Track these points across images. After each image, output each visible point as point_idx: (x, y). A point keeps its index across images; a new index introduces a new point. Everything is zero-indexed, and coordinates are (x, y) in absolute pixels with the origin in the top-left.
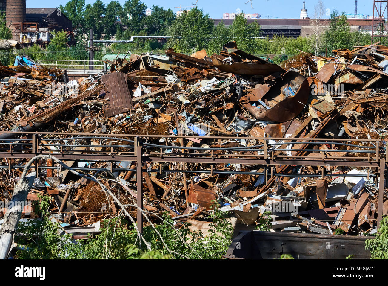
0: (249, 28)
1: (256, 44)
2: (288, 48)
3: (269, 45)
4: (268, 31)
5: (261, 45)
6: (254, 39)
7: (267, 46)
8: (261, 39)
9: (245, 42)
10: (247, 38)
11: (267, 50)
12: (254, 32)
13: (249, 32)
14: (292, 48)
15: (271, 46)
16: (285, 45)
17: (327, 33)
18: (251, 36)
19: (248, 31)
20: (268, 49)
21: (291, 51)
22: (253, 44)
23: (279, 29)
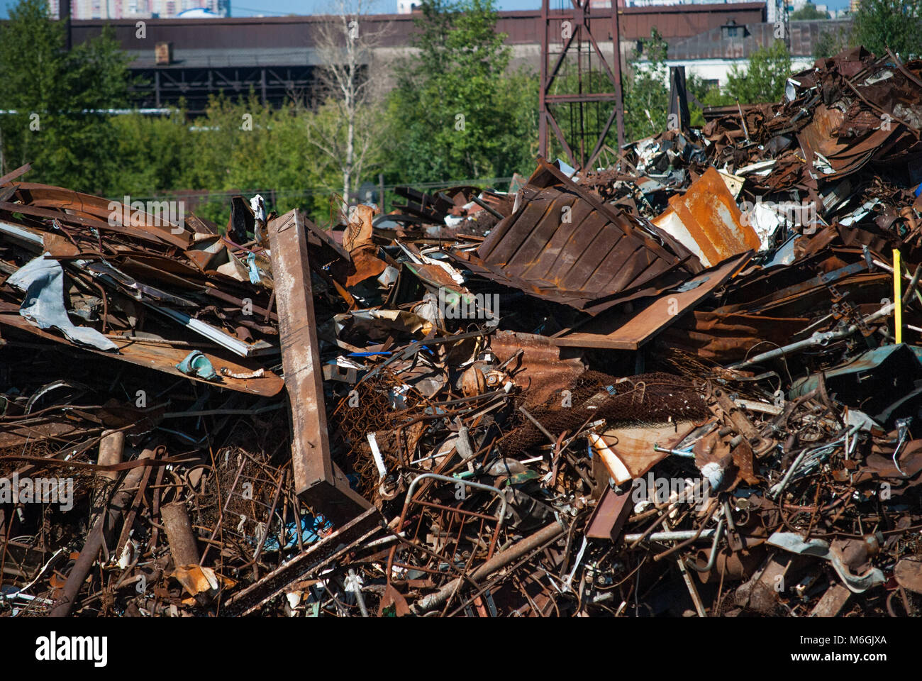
0: (75, 66)
1: (111, 143)
2: (279, 156)
3: (189, 145)
4: (216, 78)
5: (148, 145)
6: (102, 119)
7: (177, 149)
8: (152, 116)
9: (59, 134)
10: (70, 117)
11: (179, 169)
12: (100, 85)
13: (79, 87)
14: (294, 157)
15: (197, 148)
16: (263, 141)
17: (407, 86)
18: (89, 106)
19: (73, 82)
20: (183, 165)
21: (292, 170)
22: (99, 143)
23: (267, 68)
